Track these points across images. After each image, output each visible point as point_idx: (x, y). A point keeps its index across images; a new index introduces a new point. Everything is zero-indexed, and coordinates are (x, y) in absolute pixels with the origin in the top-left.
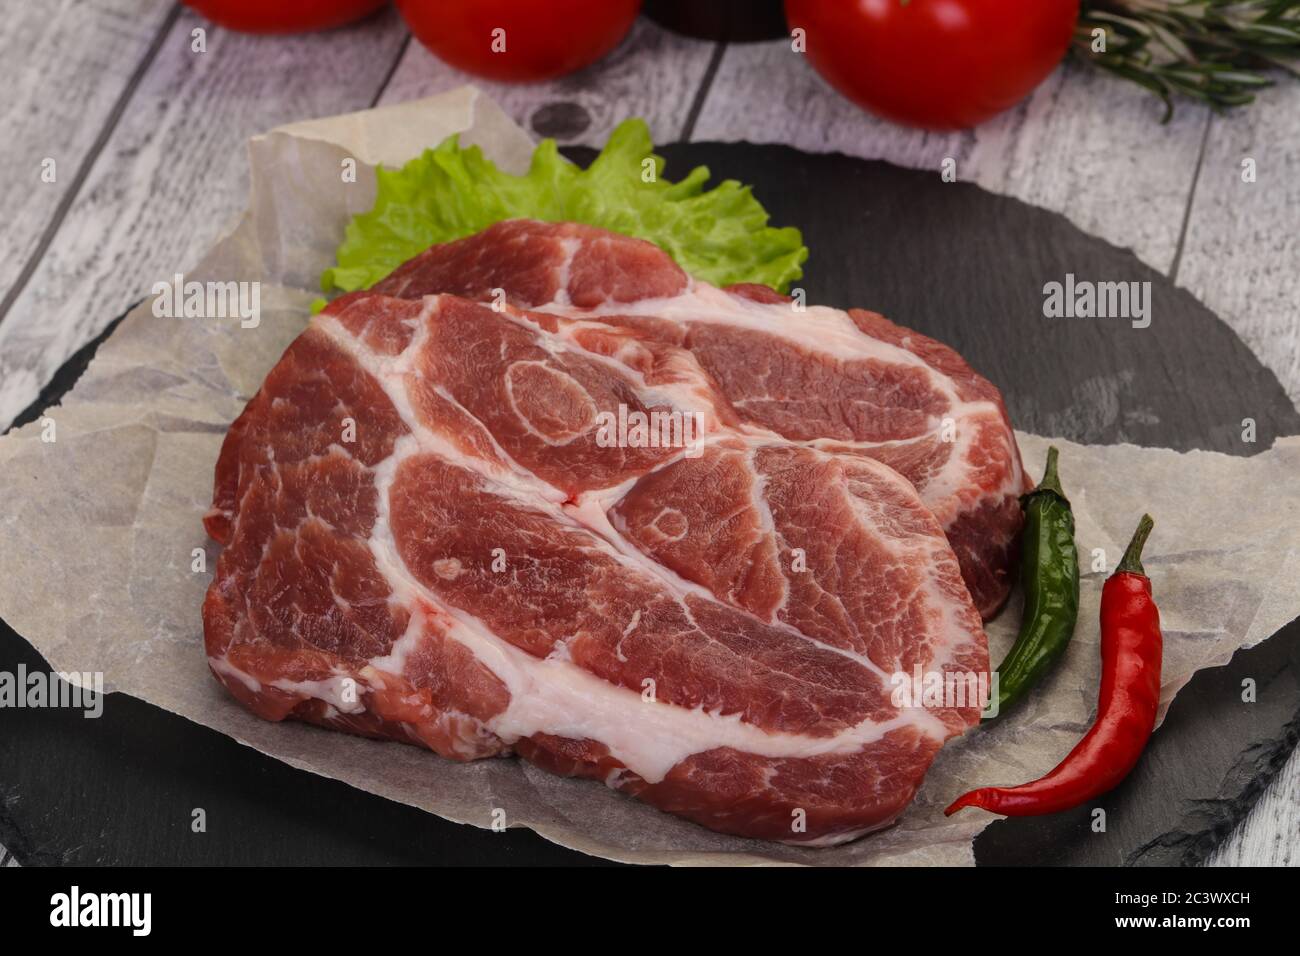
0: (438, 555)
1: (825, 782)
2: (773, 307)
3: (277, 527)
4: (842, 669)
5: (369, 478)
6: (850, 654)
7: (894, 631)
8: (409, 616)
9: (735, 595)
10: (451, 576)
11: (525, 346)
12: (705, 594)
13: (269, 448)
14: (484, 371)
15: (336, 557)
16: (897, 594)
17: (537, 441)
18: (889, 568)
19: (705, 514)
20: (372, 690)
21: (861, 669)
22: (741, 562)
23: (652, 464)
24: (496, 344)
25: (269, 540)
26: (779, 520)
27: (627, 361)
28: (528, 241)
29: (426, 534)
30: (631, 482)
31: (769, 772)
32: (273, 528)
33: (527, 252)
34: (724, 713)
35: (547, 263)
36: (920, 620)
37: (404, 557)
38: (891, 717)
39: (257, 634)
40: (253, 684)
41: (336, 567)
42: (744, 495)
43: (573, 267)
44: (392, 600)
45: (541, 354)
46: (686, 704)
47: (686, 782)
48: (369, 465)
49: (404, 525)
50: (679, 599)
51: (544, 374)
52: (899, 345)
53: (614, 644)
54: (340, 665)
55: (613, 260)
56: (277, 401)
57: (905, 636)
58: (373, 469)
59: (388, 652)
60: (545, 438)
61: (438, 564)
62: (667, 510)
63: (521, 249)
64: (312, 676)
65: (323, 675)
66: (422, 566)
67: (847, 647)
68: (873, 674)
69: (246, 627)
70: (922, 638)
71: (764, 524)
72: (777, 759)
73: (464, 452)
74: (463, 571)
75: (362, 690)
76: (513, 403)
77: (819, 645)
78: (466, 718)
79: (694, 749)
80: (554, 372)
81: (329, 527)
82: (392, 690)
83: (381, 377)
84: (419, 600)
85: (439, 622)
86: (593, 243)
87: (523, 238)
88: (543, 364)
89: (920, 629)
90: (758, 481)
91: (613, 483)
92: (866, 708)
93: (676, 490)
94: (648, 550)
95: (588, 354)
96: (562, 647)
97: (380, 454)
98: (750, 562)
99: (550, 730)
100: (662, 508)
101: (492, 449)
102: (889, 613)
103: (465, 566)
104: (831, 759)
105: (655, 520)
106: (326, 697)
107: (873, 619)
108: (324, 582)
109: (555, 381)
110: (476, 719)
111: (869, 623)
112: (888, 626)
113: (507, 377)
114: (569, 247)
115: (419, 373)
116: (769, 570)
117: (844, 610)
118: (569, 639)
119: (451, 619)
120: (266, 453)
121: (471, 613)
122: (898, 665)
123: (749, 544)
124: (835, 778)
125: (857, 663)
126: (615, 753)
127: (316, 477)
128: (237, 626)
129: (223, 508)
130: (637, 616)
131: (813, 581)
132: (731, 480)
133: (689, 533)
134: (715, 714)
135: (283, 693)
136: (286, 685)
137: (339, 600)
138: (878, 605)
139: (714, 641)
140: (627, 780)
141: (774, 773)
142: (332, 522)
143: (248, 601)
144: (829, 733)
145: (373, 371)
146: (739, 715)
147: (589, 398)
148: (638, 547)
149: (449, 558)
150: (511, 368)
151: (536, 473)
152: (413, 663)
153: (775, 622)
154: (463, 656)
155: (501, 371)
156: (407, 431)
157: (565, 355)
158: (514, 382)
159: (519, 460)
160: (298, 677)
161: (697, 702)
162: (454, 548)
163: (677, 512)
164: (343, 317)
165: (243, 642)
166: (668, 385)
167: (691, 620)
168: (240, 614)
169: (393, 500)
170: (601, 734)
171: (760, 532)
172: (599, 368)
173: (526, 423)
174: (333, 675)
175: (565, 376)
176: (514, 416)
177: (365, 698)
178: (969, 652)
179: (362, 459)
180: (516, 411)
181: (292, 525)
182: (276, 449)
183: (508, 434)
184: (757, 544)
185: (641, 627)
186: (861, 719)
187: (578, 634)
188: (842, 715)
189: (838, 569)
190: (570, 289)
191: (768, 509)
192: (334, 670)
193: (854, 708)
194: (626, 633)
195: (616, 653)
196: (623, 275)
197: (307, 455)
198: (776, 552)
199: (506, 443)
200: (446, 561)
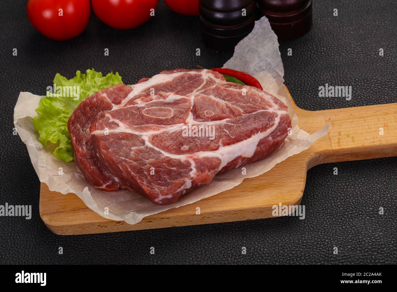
0: (180, 148)
1: (279, 133)
2: (149, 80)
3: (143, 168)
4: (262, 114)
5: (147, 148)
6: (260, 111)
7: (262, 102)
8: (188, 161)
9: (233, 115)
10: (188, 149)
11: (139, 109)
12: (228, 119)
13: (121, 158)
14: (138, 117)
15: (162, 163)
16: (255, 96)
17: (168, 119)
18: (249, 93)
19: (211, 107)
20: (194, 179)
21: (265, 112)
22: (227, 110)
23: (189, 108)
24: (132, 113)
25: (144, 171)
26: (224, 99)
27: (156, 99)
28: (97, 99)
29: (173, 146)
30: (191, 113)
31: (270, 138)
32: (142, 168)
33: (99, 102)
34: (257, 133)
35: (105, 100)
36: (262, 98)
37: (173, 153)
38: (278, 115)
39: (161, 187)
40: (170, 196)
41: (165, 164)
42: (213, 100)
43: (109, 98)
44: (182, 161)
45: (143, 108)
46: (249, 136)
47: (259, 151)
48: (144, 145)
49: (167, 149)
50: (226, 123)
51: (150, 110)
52: (175, 72)
53: (229, 136)
54: (186, 179)
55: (116, 91)
56: (110, 150)
57: (264, 102)
58: (145, 146)
59: (191, 170)
60: (168, 117)
61: (182, 149)
62: (205, 112)
63: (97, 102)
64: (182, 185)
65: (184, 183)
66: (179, 151)
67: (258, 110)
68: (267, 111)
69: (158, 188)
70: (266, 101)
71: (222, 102)
72: (269, 135)
73: (157, 130)
74: (188, 146)
75: (192, 180)
76: (154, 117)
77: (254, 113)
78: (214, 171)
79: (257, 144)
80: (151, 108)
81: (154, 159)
82: (198, 176)
83: (123, 131)
84: (186, 157)
85: (195, 157)
86: (109, 91)
87: (95, 100)
88: (146, 108)
89: (264, 99)
90: (212, 97)
91: (188, 115)
92: (273, 117)
93: (202, 108)
94: (210, 120)
95: (149, 102)
96: (220, 144)
97: (143, 142)
98: (228, 109)
99: (230, 160)
100: (204, 112)
101: (161, 127)
102: (258, 100)
103: (188, 145)
104: (276, 129)
105: (206, 114)
106: (186, 188)
107: (257, 103)
108: (165, 168)
109: (154, 109)
110: (216, 169)
111: (257, 104)
112: (260, 102)
113: (145, 114)
114: (105, 95)
115: (127, 126)
116: (233, 107)
117: (252, 105)
118: (220, 142)
119: (197, 155)
120: (122, 159)
121: (199, 151)
122: (269, 107)
123: (225, 106)
124: (280, 131)
125: (263, 112)
126: (244, 156)
127: (137, 155)
128: (156, 189)
129: (105, 184)
130: (225, 130)
131: (242, 104)
132: (207, 100)
133: (214, 112)
134: (256, 134)
135: (179, 192)
136: (179, 190)
137: (172, 168)
138: (254, 100)
139: (240, 125)
140: (243, 162)
141: (271, 138)
142: (153, 158)
143: (152, 184)
144: (273, 124)
145: (121, 132)
146: (260, 132)
147: (163, 107)
148: (207, 121)
149: (182, 146)
150: (143, 113)
151: (174, 124)
152: (197, 168)
153: (244, 115)
154: (206, 159)
155: (143, 115)
156: (141, 136)
157: (146, 105)
158: (148, 114)
159: (168, 125)
160: (180, 187)
161: (252, 135)
162: (182, 144)
163: (207, 111)
164: (98, 129)
165: (161, 191)
166: (168, 97)
167: (232, 124)
168: (154, 187)
169: (158, 147)
170: (239, 154)
171: (223, 103)
172: (154, 103)
173: (161, 118)
174: (186, 182)
175: (153, 107)
176: (157, 119)
177: (193, 182)
178: (273, 98)
179: (141, 146)
180: (157, 117)
181: (146, 164)
182: (122, 157)
183: (160, 122)
184: (226, 105)
185: (229, 131)
186: (275, 119)
187: (221, 140)
188: (272, 120)
189: (243, 99)
190: (113, 103)
191: (220, 99)
192: (185, 180)
193: (271, 118)
194: (228, 133)
195: (231, 137)
196: (121, 93)
197: (130, 153)
198: (230, 104)
199: (162, 124)
200: (183, 147)
